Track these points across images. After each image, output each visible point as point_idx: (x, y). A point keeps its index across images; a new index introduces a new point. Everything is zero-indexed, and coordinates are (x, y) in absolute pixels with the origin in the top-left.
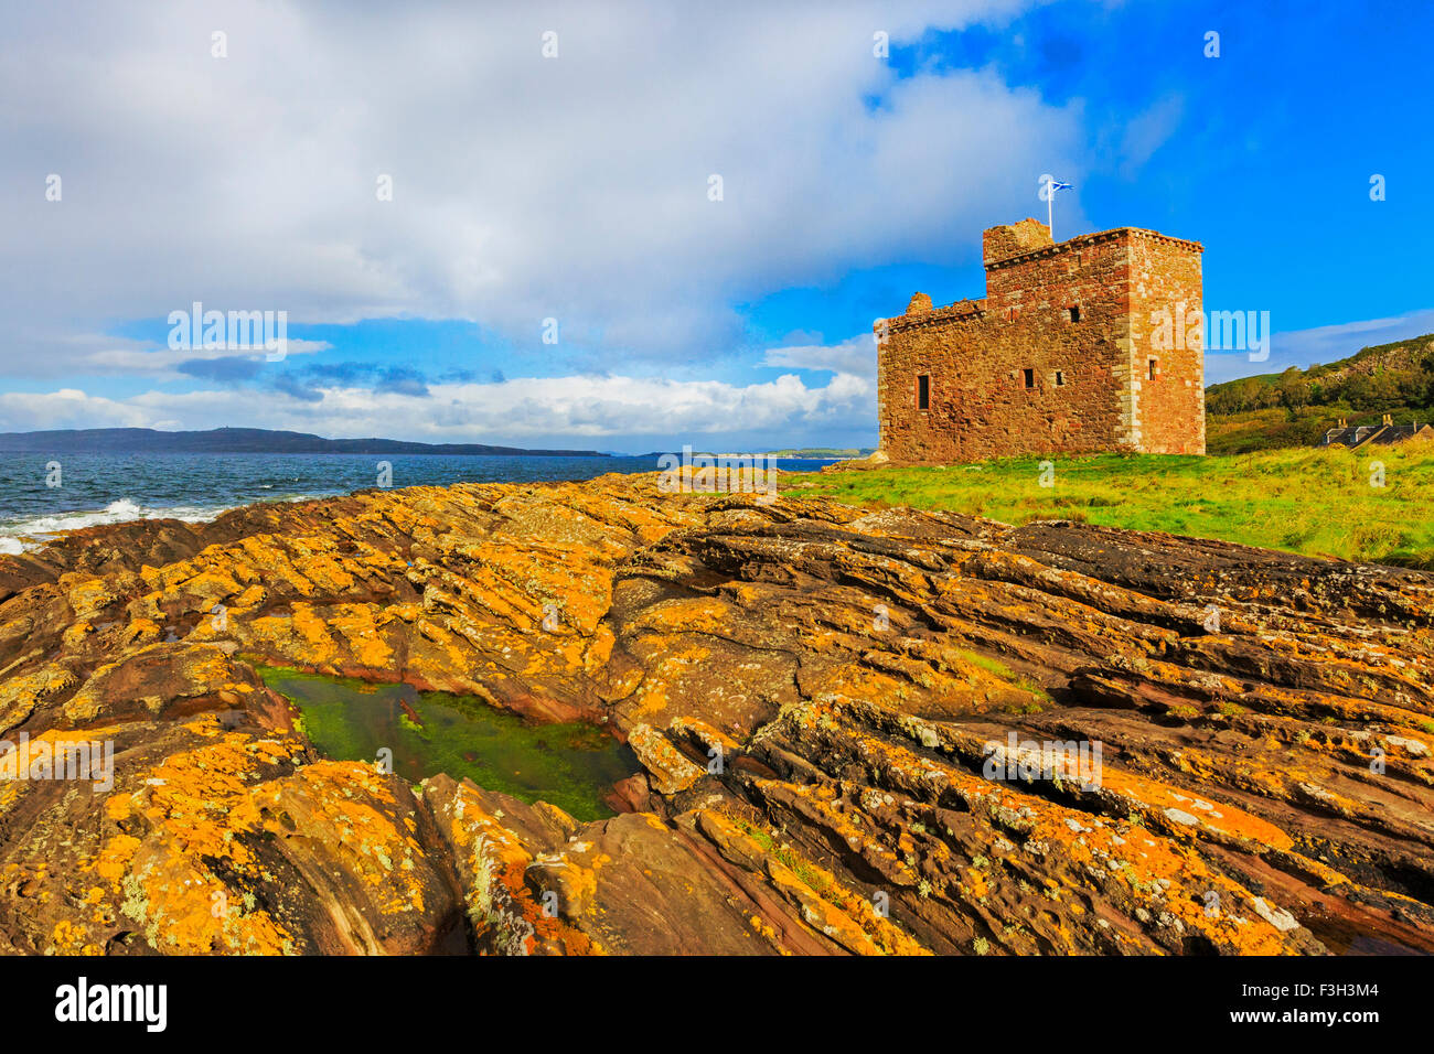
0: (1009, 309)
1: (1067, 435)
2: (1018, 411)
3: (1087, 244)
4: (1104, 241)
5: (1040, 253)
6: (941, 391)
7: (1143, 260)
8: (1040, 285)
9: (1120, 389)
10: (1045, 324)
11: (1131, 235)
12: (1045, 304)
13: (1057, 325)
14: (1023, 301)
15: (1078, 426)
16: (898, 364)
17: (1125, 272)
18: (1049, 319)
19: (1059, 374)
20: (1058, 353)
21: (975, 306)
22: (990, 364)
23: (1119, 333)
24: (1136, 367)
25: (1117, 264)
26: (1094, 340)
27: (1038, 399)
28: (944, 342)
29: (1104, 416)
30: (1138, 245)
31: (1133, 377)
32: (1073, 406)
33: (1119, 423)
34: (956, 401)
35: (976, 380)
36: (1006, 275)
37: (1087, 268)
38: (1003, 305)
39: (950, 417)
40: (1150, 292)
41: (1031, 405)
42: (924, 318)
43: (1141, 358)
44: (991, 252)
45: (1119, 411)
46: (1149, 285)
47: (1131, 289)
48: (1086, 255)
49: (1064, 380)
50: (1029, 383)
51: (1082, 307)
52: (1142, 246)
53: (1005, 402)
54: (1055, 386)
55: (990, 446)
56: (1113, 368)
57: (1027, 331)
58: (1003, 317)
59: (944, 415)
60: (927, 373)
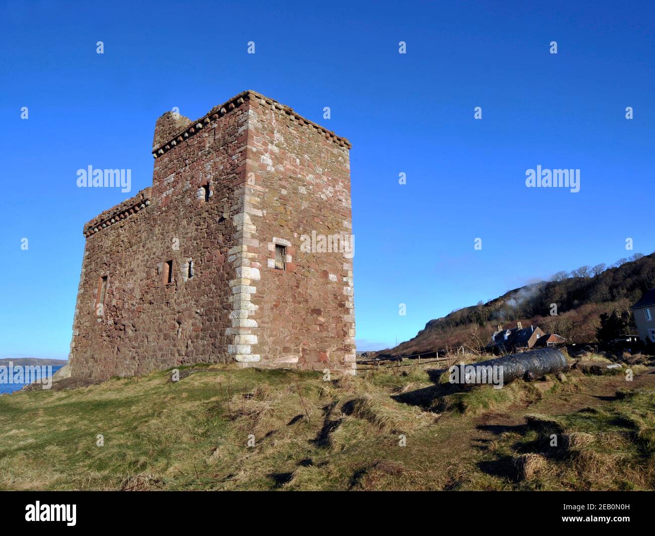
0: (164, 194)
2: (157, 312)
4: (232, 108)
5: (189, 131)
6: (112, 293)
8: (186, 165)
9: (233, 279)
10: (185, 207)
11: (254, 97)
12: (188, 185)
13: (193, 207)
14: (174, 184)
15: (198, 329)
18: (188, 201)
19: (189, 264)
20: (191, 238)
21: (143, 195)
22: (146, 257)
23: (235, 207)
24: (251, 249)
25: (241, 130)
26: (218, 218)
27: (174, 296)
28: (121, 237)
29: (218, 315)
31: (246, 261)
33: (229, 324)
34: (120, 304)
35: (134, 278)
36: (166, 159)
37: (219, 139)
38: (161, 192)
39: (114, 323)
41: (167, 304)
42: (112, 214)
43: (263, 240)
44: (159, 137)
49: (193, 272)
50: (169, 277)
51: (213, 182)
53: (150, 303)
54: (186, 279)
56: (230, 251)
57: (173, 217)
58: (160, 205)
59: (111, 322)
60: (108, 273)
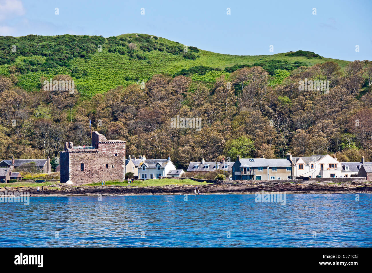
1: (114, 177)
2: (105, 172)
5: (110, 142)
8: (110, 148)
9: (124, 169)
12: (111, 152)
13: (113, 157)
14: (106, 151)
15: (116, 175)
16: (75, 160)
18: (112, 155)
20: (113, 162)
21: (96, 150)
22: (99, 162)
23: (124, 159)
25: (124, 147)
26: (119, 160)
27: (108, 170)
28: (88, 156)
35: (95, 166)
36: (103, 145)
38: (102, 151)
44: (100, 140)
45: (123, 173)
48: (118, 144)
51: (117, 154)
53: (102, 171)
56: (122, 165)
57: (107, 157)
59: (88, 173)
60: (83, 163)
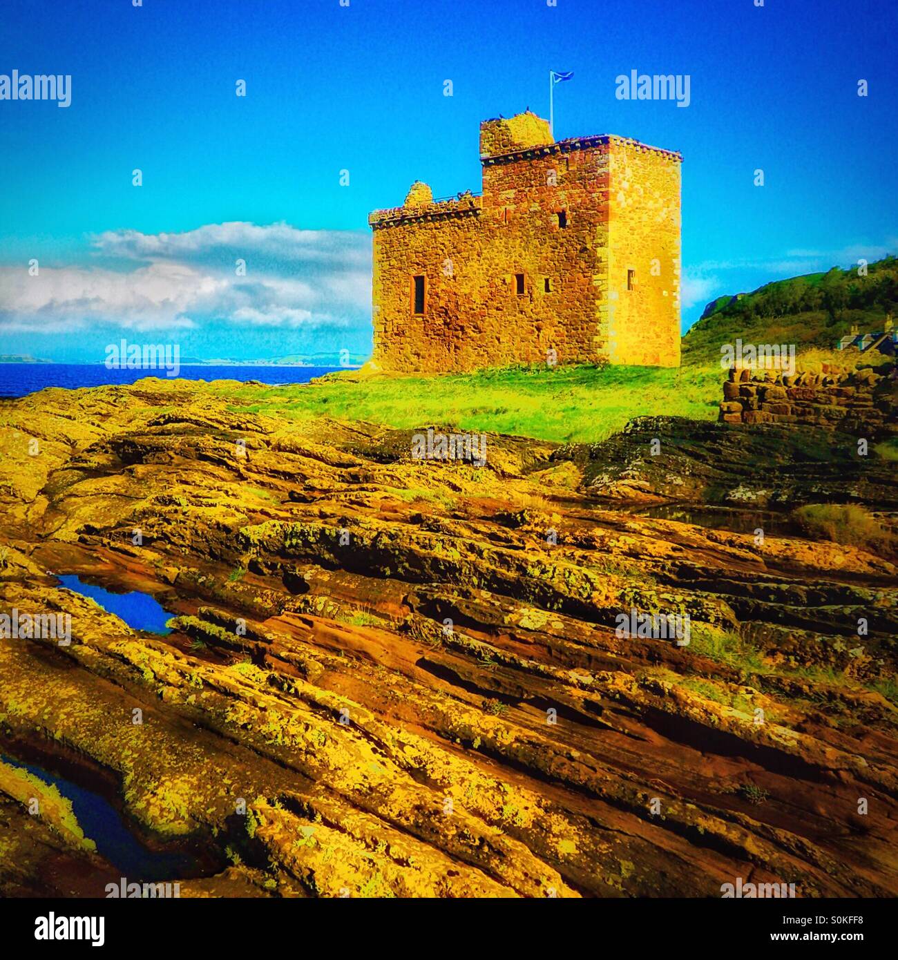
0: (503, 208)
1: (554, 345)
2: (510, 318)
3: (574, 147)
4: (588, 146)
5: (532, 152)
6: (437, 295)
7: (624, 168)
8: (532, 186)
9: (599, 299)
10: (535, 227)
11: (611, 141)
12: (536, 207)
13: (546, 229)
14: (517, 201)
15: (562, 335)
16: (393, 262)
17: (605, 180)
18: (539, 223)
19: (547, 280)
20: (546, 258)
21: (471, 203)
22: (485, 266)
23: (600, 241)
24: (614, 277)
25: (600, 171)
26: (579, 247)
27: (528, 306)
28: (440, 239)
29: (585, 326)
30: (619, 153)
31: (611, 287)
32: (559, 314)
33: (597, 333)
34: (452, 306)
35: (470, 284)
36: (500, 171)
37: (573, 171)
38: (497, 204)
39: (445, 323)
40: (630, 201)
41: (521, 312)
42: (420, 212)
44: (487, 146)
45: (599, 321)
46: (629, 194)
47: (611, 197)
48: (573, 158)
49: (551, 288)
50: (521, 289)
51: (568, 212)
52: (623, 155)
53: (498, 309)
54: (543, 293)
55: (483, 355)
56: (595, 277)
57: (519, 234)
58: (497, 217)
59: (440, 321)
60: (424, 274)
